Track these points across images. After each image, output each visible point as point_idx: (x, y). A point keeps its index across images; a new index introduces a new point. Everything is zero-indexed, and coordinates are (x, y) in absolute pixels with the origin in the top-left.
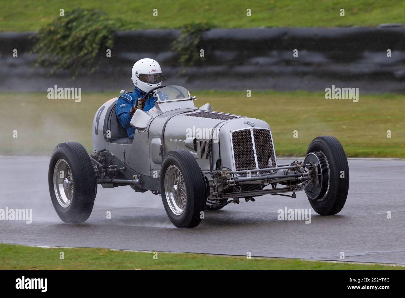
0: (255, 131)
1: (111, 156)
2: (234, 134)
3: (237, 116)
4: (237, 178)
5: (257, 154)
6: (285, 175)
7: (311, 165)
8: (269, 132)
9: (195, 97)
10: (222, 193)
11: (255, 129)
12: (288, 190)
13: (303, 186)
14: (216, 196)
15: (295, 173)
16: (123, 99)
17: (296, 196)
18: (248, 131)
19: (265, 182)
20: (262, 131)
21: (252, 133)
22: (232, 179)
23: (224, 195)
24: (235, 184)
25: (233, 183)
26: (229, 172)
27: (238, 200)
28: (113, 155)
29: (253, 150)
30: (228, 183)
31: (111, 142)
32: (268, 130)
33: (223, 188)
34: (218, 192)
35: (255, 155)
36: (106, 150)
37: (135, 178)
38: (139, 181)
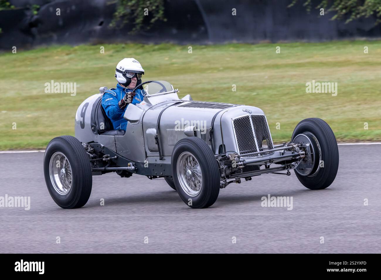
0: (253, 117)
1: (101, 147)
2: (235, 121)
3: (232, 105)
4: (244, 161)
5: (256, 138)
6: (282, 156)
7: (302, 145)
8: (264, 117)
9: (177, 89)
10: (229, 174)
11: (253, 115)
12: (284, 168)
13: (296, 164)
14: (224, 177)
15: (292, 153)
16: (108, 94)
17: (290, 174)
18: (247, 118)
19: (268, 162)
20: (258, 117)
21: (250, 119)
22: (240, 162)
23: (231, 176)
24: (244, 166)
25: (241, 165)
26: (237, 155)
27: (239, 180)
28: (102, 145)
29: (253, 135)
30: (238, 165)
31: (100, 135)
32: (263, 116)
33: (232, 170)
34: (225, 173)
35: (255, 139)
36: (95, 141)
37: (130, 166)
38: (134, 168)
